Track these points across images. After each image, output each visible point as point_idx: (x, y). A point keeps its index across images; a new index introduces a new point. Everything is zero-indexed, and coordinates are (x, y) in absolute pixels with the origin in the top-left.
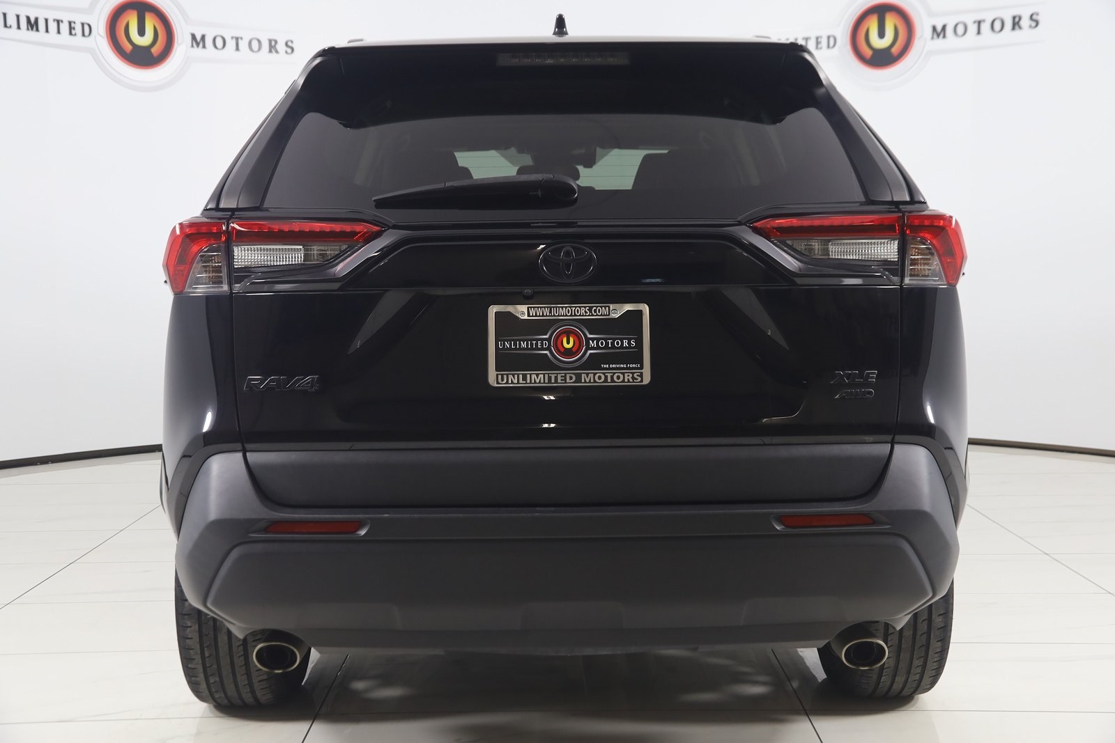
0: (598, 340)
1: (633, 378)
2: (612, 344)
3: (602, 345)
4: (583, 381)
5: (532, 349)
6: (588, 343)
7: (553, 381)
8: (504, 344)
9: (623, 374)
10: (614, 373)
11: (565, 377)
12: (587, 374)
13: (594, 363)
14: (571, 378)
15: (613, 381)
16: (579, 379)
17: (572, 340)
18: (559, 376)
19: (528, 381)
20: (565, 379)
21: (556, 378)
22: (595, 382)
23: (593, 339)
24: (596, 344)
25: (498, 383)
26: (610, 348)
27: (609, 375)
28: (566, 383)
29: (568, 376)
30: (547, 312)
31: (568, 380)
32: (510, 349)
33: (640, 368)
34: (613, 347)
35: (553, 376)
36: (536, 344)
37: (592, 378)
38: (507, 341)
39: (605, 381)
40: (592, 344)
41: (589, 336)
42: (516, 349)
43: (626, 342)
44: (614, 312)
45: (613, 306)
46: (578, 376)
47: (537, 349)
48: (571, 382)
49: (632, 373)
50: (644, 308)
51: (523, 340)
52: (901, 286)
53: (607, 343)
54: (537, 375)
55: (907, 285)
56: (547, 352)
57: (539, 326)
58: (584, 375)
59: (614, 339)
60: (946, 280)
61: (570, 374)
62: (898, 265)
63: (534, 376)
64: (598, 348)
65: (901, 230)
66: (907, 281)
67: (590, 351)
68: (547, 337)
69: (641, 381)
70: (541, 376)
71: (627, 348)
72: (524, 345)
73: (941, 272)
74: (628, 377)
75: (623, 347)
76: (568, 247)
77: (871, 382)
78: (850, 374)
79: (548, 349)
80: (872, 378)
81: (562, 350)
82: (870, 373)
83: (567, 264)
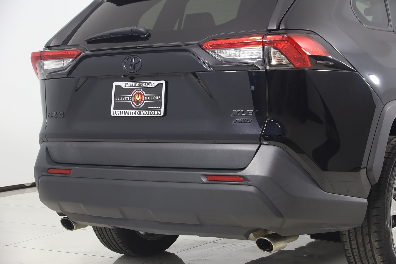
0: (148, 96)
1: (158, 113)
2: (153, 98)
3: (149, 99)
4: (141, 114)
5: (126, 101)
6: (144, 98)
7: (131, 114)
8: (117, 98)
9: (154, 111)
10: (152, 111)
11: (135, 112)
12: (143, 111)
13: (146, 107)
14: (137, 113)
15: (151, 114)
16: (140, 114)
17: (139, 96)
18: (134, 112)
19: (124, 114)
20: (135, 114)
21: (133, 112)
22: (145, 114)
23: (146, 96)
25: (114, 115)
26: (152, 100)
27: (150, 112)
28: (135, 115)
29: (137, 112)
30: (131, 85)
31: (136, 114)
32: (119, 101)
33: (161, 109)
34: (153, 100)
35: (132, 112)
36: (128, 98)
37: (144, 113)
38: (118, 97)
39: (149, 114)
40: (146, 98)
41: (145, 95)
42: (121, 101)
43: (157, 97)
44: (153, 85)
45: (153, 82)
46: (140, 112)
47: (128, 101)
48: (137, 115)
49: (158, 111)
50: (163, 82)
51: (124, 97)
52: (266, 70)
53: (151, 98)
54: (127, 111)
55: (269, 69)
56: (131, 102)
57: (129, 91)
58: (142, 112)
59: (153, 96)
60: (294, 66)
61: (137, 111)
62: (263, 60)
63: (125, 112)
64: (148, 100)
65: (263, 44)
66: (268, 67)
67: (145, 102)
68: (131, 95)
69: (160, 114)
70: (128, 112)
71: (157, 100)
72: (124, 99)
73: (288, 62)
74: (156, 113)
75: (156, 100)
76: (133, 58)
77: (250, 116)
78: (239, 112)
79: (131, 100)
80: (250, 113)
81: (136, 101)
82: (249, 111)
83: (131, 65)
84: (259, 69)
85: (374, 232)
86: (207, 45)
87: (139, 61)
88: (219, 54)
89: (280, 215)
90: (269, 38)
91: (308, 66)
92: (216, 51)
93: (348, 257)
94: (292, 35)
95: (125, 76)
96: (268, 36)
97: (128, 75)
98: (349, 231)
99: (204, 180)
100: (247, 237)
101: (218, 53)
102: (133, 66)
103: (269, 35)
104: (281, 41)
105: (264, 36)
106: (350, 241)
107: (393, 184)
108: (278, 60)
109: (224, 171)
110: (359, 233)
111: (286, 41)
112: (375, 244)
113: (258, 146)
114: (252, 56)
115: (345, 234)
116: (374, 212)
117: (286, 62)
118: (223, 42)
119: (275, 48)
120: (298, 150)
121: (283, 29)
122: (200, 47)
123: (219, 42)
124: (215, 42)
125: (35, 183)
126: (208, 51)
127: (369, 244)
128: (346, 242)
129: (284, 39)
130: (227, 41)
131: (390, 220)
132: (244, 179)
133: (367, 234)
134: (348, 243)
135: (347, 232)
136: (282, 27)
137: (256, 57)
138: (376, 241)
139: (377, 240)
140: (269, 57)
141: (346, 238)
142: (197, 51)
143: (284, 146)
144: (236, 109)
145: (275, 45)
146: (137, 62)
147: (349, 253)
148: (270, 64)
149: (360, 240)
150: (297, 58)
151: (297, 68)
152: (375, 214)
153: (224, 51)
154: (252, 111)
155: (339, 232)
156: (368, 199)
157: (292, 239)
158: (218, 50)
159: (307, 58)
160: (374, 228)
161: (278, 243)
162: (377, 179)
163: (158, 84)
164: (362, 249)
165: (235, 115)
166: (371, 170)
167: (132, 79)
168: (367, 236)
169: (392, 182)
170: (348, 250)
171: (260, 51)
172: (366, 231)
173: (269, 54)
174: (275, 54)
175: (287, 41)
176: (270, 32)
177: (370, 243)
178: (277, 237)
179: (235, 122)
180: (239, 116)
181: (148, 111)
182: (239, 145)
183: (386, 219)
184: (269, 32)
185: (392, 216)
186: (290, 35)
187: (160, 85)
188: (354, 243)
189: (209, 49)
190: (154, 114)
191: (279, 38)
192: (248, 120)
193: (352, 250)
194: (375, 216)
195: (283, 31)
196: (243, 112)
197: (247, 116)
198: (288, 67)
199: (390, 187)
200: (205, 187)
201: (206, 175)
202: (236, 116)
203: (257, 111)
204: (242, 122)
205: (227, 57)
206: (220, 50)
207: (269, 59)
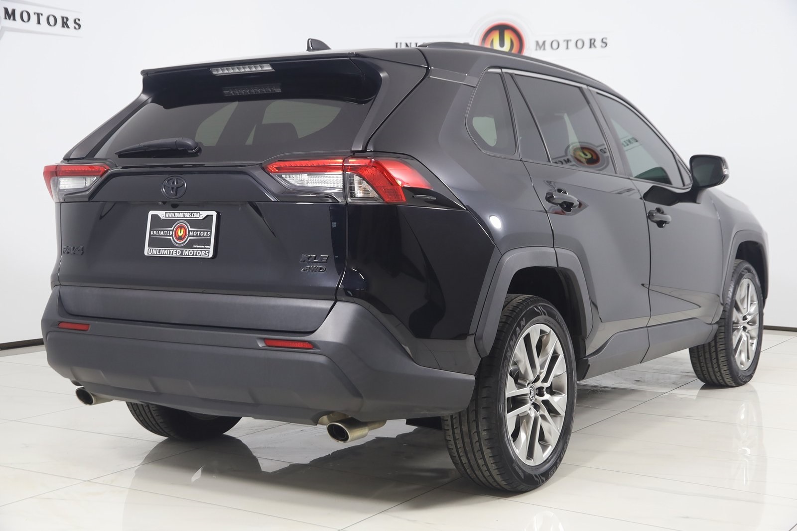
0: (194, 231)
1: (205, 254)
2: (200, 233)
3: (195, 234)
4: (184, 254)
5: (165, 236)
6: (189, 234)
7: (171, 254)
8: (153, 232)
9: (201, 251)
10: (198, 251)
11: (176, 251)
12: (186, 251)
13: (190, 245)
14: (179, 253)
15: (196, 255)
16: (182, 254)
17: (182, 231)
19: (161, 254)
20: (176, 253)
21: (173, 252)
22: (189, 255)
23: (191, 231)
24: (193, 233)
25: (148, 254)
26: (198, 236)
27: (195, 252)
28: (176, 255)
30: (173, 215)
32: (156, 235)
33: (209, 248)
34: (200, 236)
35: (171, 251)
36: (167, 233)
37: (188, 253)
38: (155, 230)
39: (193, 255)
40: (191, 234)
41: (190, 229)
42: (158, 235)
43: (206, 233)
44: (201, 216)
45: (201, 212)
46: (182, 251)
47: (167, 236)
48: (178, 255)
49: (205, 251)
50: (214, 214)
51: (162, 231)
52: (347, 203)
53: (197, 233)
54: (165, 250)
55: (351, 203)
56: (171, 238)
57: (169, 223)
58: (184, 251)
59: (201, 231)
60: (384, 200)
61: (179, 250)
62: (342, 190)
63: (164, 250)
64: (193, 236)
65: (344, 169)
66: (349, 200)
67: (189, 238)
68: (172, 229)
69: (208, 256)
70: (167, 251)
71: (205, 237)
72: (162, 233)
73: (376, 195)
74: (203, 253)
75: (203, 236)
76: (175, 179)
77: (324, 262)
78: (310, 257)
79: (172, 236)
80: (324, 259)
81: (178, 237)
82: (323, 257)
83: (173, 188)
84: (338, 202)
85: (483, 418)
86: (272, 167)
87: (183, 184)
88: (288, 179)
89: (357, 394)
90: (353, 162)
91: (402, 200)
92: (284, 176)
93: (450, 450)
94: (383, 160)
95: (164, 203)
96: (350, 159)
97: (169, 202)
98: (452, 416)
99: (261, 345)
100: (316, 422)
101: (286, 179)
102: (174, 190)
103: (353, 157)
104: (367, 166)
105: (346, 159)
106: (453, 429)
107: (510, 357)
108: (364, 191)
109: (287, 334)
110: (464, 419)
111: (373, 166)
112: (484, 434)
113: (332, 302)
114: (330, 185)
115: (448, 420)
116: (484, 393)
117: (373, 194)
118: (293, 164)
119: (360, 176)
120: (384, 309)
121: (371, 151)
122: (263, 169)
123: (287, 164)
124: (282, 164)
125: (42, 339)
126: (272, 175)
127: (476, 434)
128: (448, 430)
129: (371, 164)
130: (298, 163)
131: (504, 404)
132: (313, 345)
133: (474, 421)
134: (450, 432)
135: (450, 417)
136: (370, 148)
137: (335, 186)
138: (484, 430)
139: (486, 428)
140: (351, 187)
141: (447, 425)
142: (259, 174)
143: (367, 304)
144: (307, 254)
145: (360, 171)
146: (180, 185)
147: (452, 445)
148: (353, 195)
149: (465, 429)
150: (388, 190)
151: (387, 203)
152: (485, 396)
153: (294, 176)
154: (327, 256)
155: (440, 417)
156: (477, 376)
157: (377, 425)
158: (286, 174)
159: (401, 190)
160: (483, 413)
161: (356, 430)
162: (488, 350)
163: (207, 216)
164: (467, 440)
165: (304, 261)
166: (481, 338)
167: (175, 207)
168: (474, 424)
169: (508, 354)
170: (451, 440)
171: (339, 179)
172: (472, 416)
173: (352, 183)
174: (360, 183)
175: (375, 167)
176: (354, 154)
177: (478, 432)
178: (354, 423)
179: (304, 270)
180: (309, 262)
181: (193, 251)
182: (308, 300)
183: (499, 401)
184: (352, 154)
185: (507, 398)
186: (377, 159)
187: (209, 217)
188: (457, 431)
189: (274, 172)
190: (200, 256)
191: (365, 163)
192: (321, 268)
193: (455, 440)
194: (485, 397)
195: (371, 153)
196: (316, 257)
197: (320, 262)
198: (376, 200)
199: (506, 361)
200: (263, 354)
201: (265, 340)
202: (306, 262)
203: (337, 257)
204: (313, 271)
205: (298, 185)
206: (289, 175)
207: (352, 189)
